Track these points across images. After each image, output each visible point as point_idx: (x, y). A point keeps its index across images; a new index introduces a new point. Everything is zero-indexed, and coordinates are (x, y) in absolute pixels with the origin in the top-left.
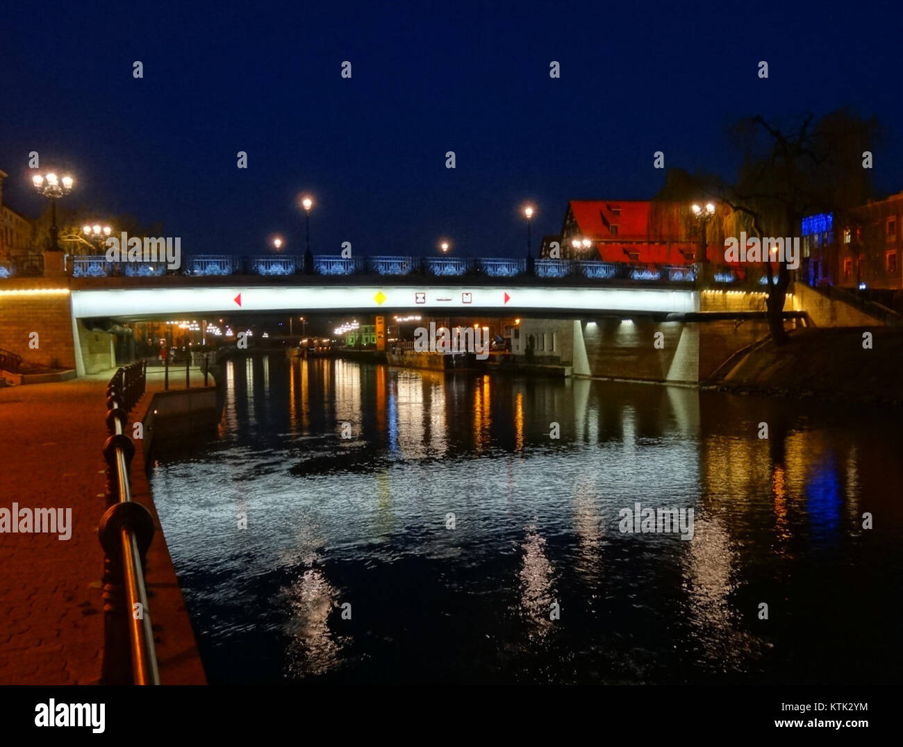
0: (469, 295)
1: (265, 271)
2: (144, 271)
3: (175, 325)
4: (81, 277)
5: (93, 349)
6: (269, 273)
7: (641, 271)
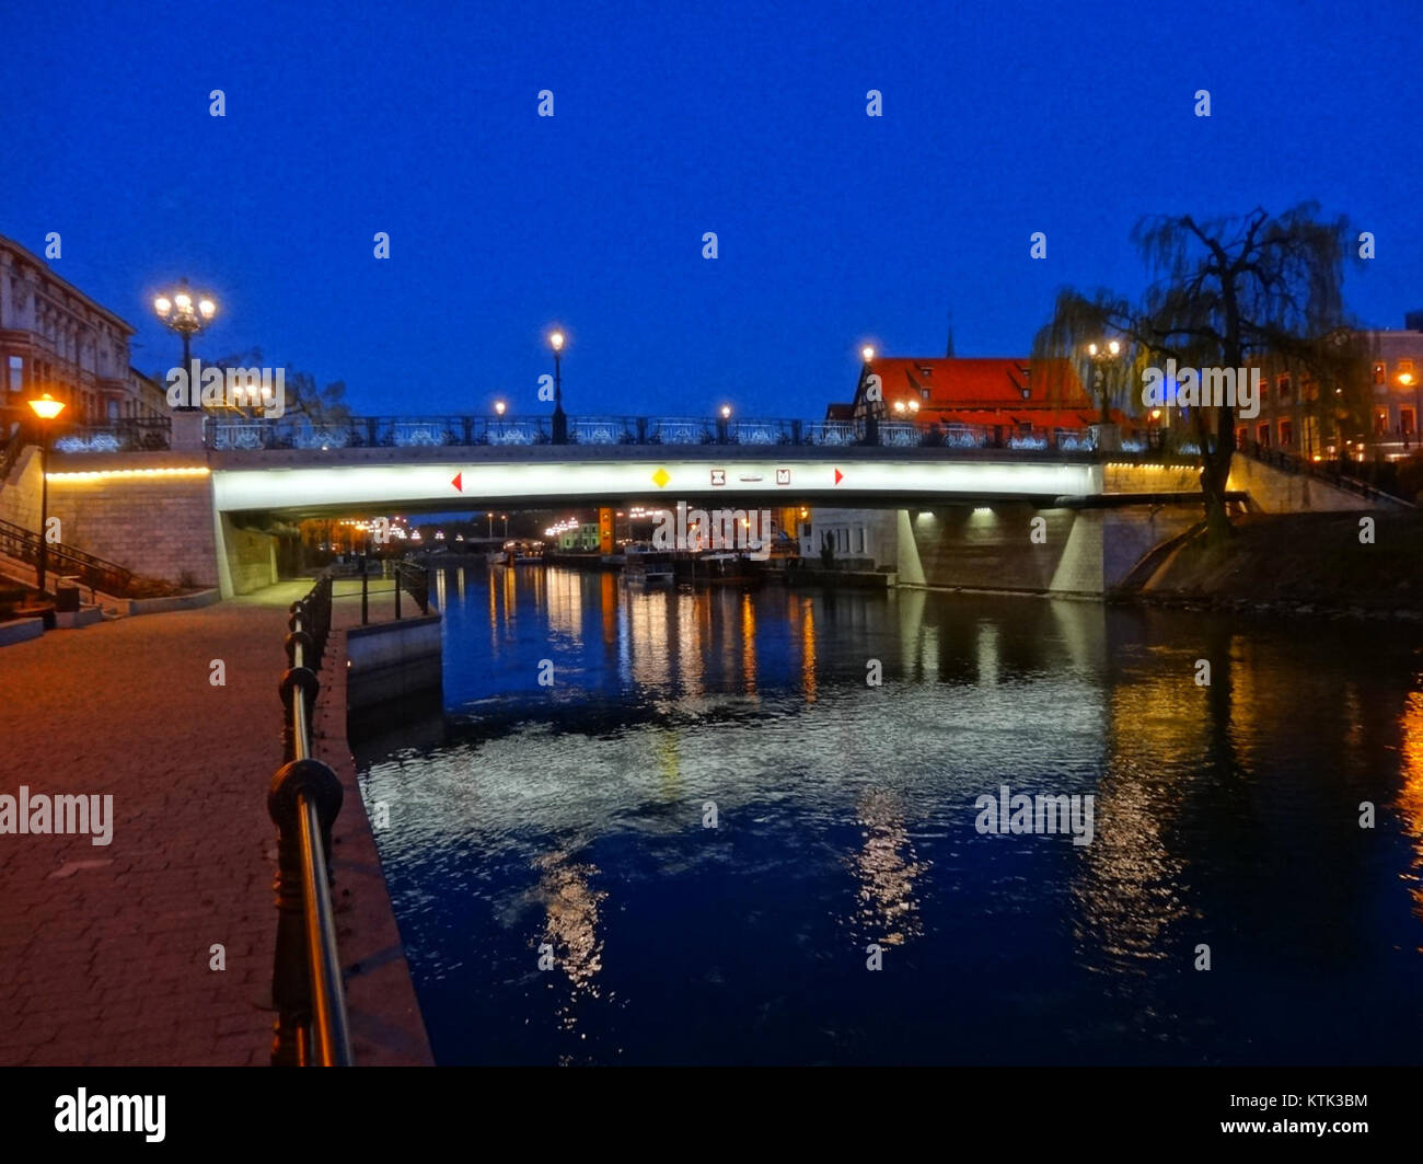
0: (786, 473)
1: (497, 439)
2: (319, 441)
3: (350, 525)
4: (227, 450)
5: (245, 558)
6: (503, 442)
7: (1021, 437)
